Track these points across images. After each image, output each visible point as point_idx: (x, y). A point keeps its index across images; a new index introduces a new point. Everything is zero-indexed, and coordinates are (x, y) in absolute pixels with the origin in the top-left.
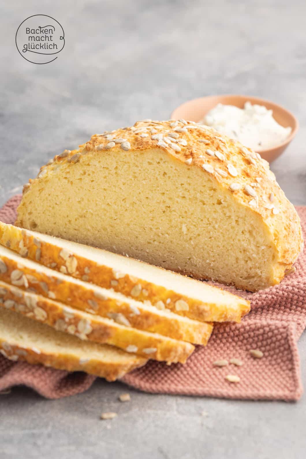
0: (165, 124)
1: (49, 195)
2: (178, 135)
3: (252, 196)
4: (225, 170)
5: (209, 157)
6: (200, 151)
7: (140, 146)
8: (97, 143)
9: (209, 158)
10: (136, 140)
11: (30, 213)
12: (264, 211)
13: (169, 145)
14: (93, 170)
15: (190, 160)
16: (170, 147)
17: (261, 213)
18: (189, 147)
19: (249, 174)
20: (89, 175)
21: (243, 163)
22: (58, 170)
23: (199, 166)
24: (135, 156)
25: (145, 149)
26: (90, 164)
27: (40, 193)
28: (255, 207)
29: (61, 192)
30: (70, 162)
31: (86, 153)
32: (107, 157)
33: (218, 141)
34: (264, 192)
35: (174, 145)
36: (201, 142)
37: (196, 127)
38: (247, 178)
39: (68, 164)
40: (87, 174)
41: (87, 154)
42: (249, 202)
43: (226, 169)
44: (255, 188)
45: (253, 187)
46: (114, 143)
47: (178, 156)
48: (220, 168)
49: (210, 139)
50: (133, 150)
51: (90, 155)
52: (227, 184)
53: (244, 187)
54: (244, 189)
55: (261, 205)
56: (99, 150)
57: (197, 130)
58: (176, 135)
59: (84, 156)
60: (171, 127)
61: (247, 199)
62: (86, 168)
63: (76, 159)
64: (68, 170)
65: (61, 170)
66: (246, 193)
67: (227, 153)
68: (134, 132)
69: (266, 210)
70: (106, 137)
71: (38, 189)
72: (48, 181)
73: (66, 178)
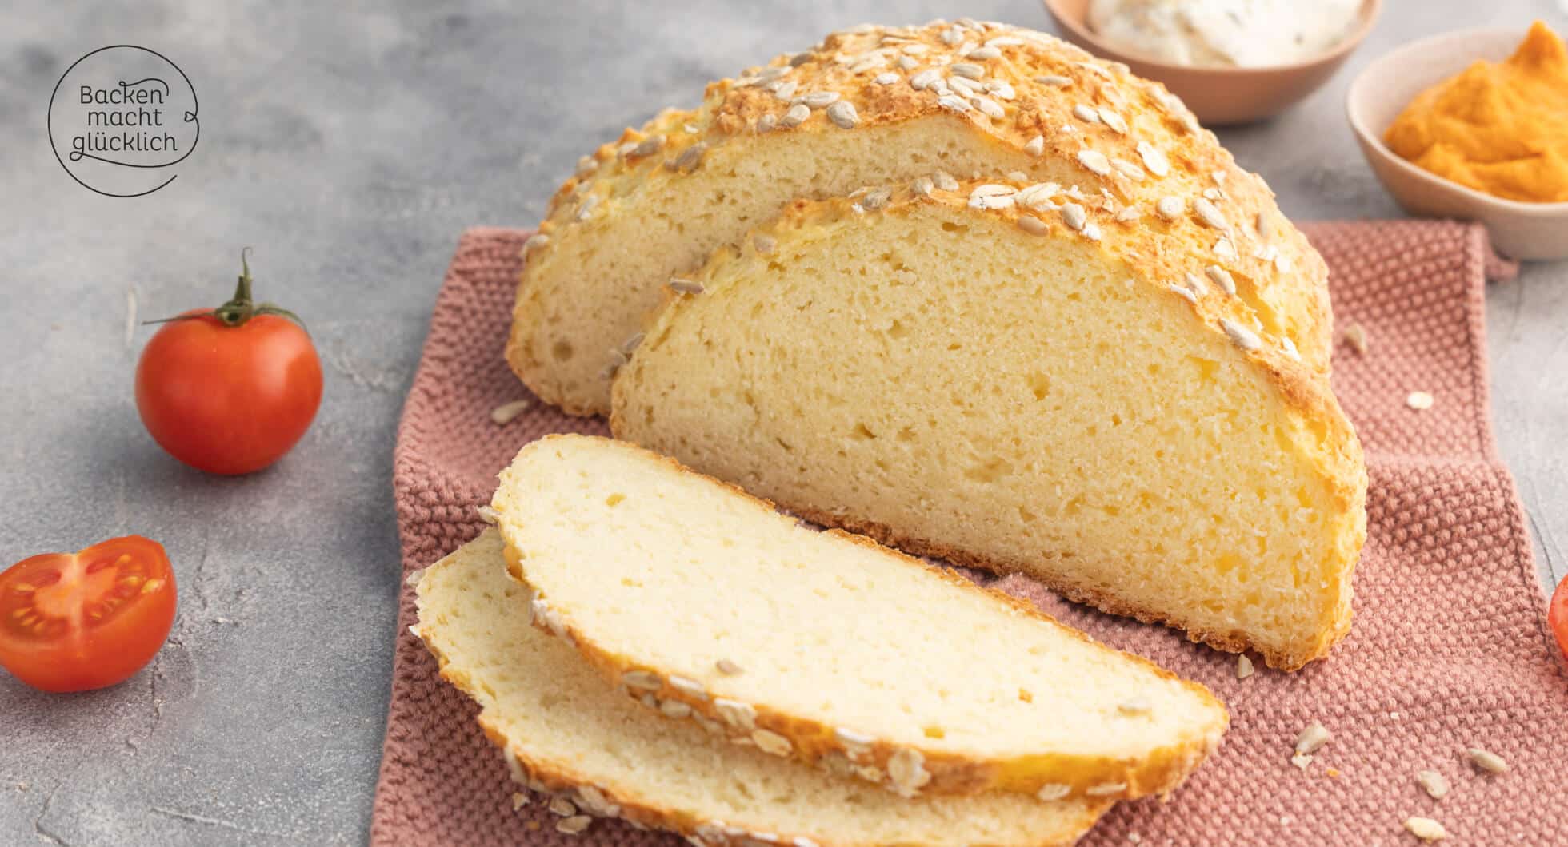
0: (925, 37)
1: (612, 265)
2: (980, 69)
3: (1216, 228)
4: (1135, 161)
5: (1088, 126)
6: (1060, 112)
7: (887, 111)
8: (749, 109)
9: (1088, 131)
10: (867, 92)
11: (555, 320)
12: (1257, 269)
13: (972, 102)
14: (747, 189)
15: (1038, 143)
16: (978, 110)
17: (1250, 277)
18: (1024, 103)
19: (1194, 165)
20: (733, 202)
21: (1164, 133)
22: (640, 196)
23: (1067, 157)
24: (873, 140)
25: (905, 120)
26: (737, 171)
27: (585, 262)
28: (1231, 259)
29: (649, 255)
30: (672, 169)
31: (721, 140)
32: (790, 149)
33: (1092, 76)
34: (1240, 211)
35: (985, 102)
36: (1048, 83)
37: (1019, 42)
38: (1189, 177)
39: (670, 176)
40: (726, 200)
41: (725, 143)
42: (1212, 247)
43: (1136, 156)
44: (1218, 204)
45: (1213, 201)
46: (807, 109)
47: (1000, 132)
48: (1120, 155)
49: (1068, 72)
50: (869, 125)
51: (737, 146)
52: (1146, 201)
53: (1190, 203)
54: (1194, 211)
55: (1243, 250)
56: (764, 130)
57: (1025, 49)
58: (975, 69)
59: (717, 150)
60: (948, 45)
61: (1207, 238)
62: (723, 184)
63: (694, 161)
64: (669, 194)
65: (649, 194)
66: (1200, 222)
67: (1123, 108)
68: (850, 68)
69: (1260, 265)
70: (772, 92)
71: (576, 250)
72: (610, 226)
73: (662, 215)
